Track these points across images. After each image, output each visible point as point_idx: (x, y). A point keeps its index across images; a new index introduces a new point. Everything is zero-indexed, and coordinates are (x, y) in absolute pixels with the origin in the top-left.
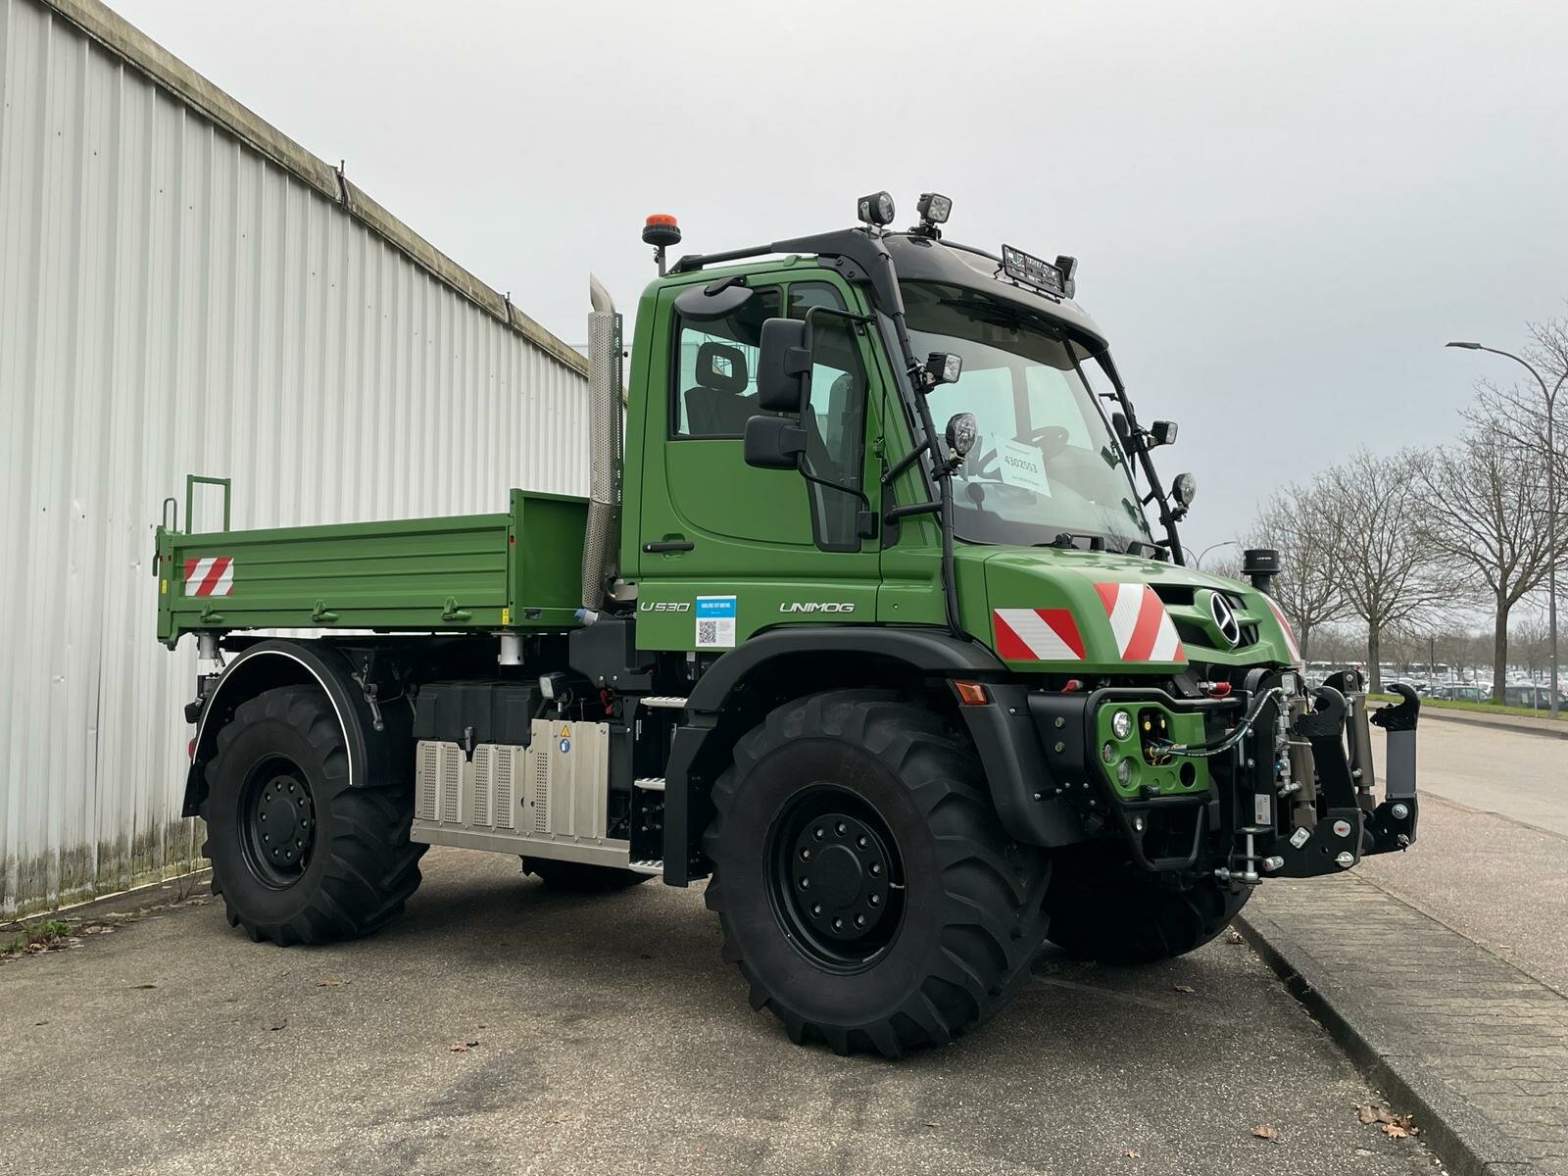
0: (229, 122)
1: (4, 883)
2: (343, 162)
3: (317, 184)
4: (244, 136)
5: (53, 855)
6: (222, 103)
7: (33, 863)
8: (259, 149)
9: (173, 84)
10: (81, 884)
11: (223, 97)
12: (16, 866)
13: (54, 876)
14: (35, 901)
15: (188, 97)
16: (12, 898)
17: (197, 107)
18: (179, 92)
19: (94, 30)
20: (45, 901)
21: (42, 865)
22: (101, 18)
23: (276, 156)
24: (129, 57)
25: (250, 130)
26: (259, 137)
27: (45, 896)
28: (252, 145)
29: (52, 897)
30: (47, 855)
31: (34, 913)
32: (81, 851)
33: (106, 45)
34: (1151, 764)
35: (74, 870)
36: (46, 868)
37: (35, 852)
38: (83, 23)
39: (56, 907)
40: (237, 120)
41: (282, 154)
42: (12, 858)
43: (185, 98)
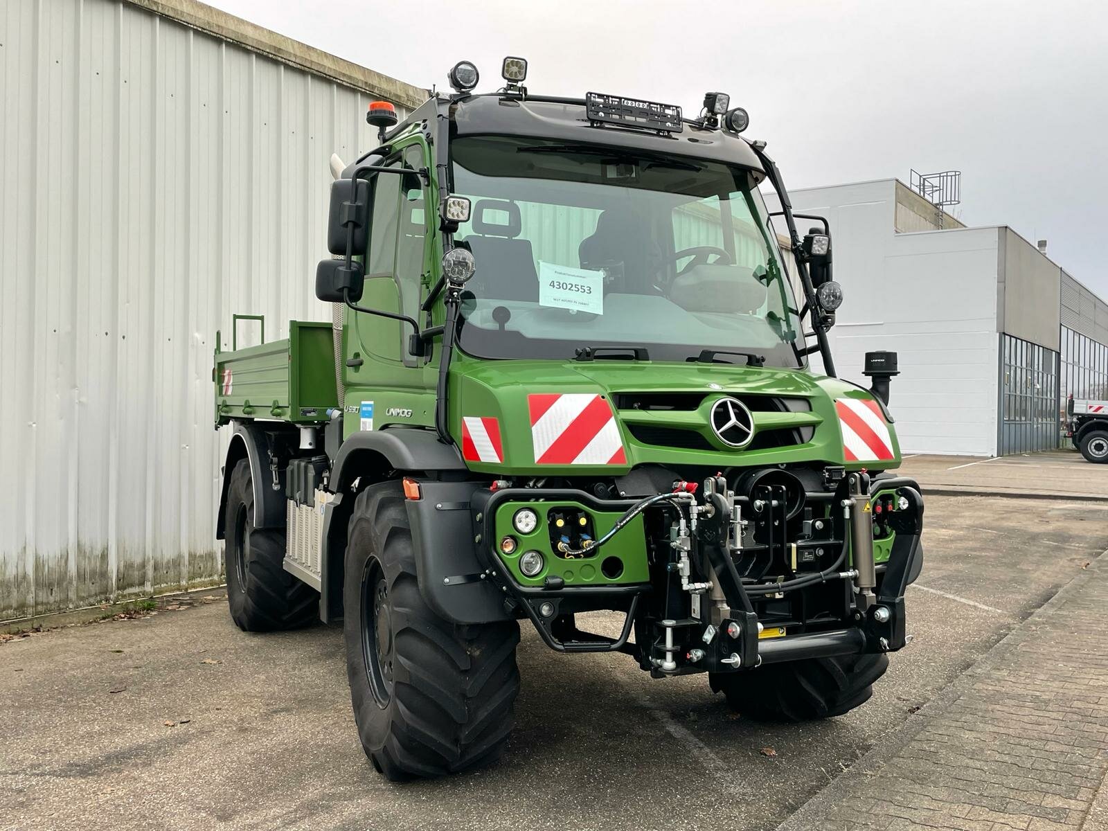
0: (321, 70)
1: (145, 573)
2: (434, 85)
3: (409, 104)
4: (336, 79)
5: (183, 557)
6: (314, 58)
7: (168, 562)
8: (352, 86)
9: (268, 51)
10: (211, 575)
11: (318, 54)
12: (152, 562)
13: (185, 570)
14: (171, 585)
15: (282, 58)
16: (149, 583)
17: (291, 64)
18: (274, 55)
19: (193, 23)
20: (180, 585)
21: (176, 563)
22: (201, 14)
23: (367, 88)
24: (226, 37)
25: (341, 73)
26: (350, 77)
27: (179, 582)
28: (345, 83)
29: (184, 583)
30: (180, 556)
31: (170, 592)
32: (209, 555)
33: (205, 31)
34: (564, 558)
35: (204, 567)
36: (179, 565)
37: (168, 554)
38: (183, 19)
39: (186, 589)
40: (329, 68)
41: (373, 87)
42: (149, 559)
43: (279, 59)
